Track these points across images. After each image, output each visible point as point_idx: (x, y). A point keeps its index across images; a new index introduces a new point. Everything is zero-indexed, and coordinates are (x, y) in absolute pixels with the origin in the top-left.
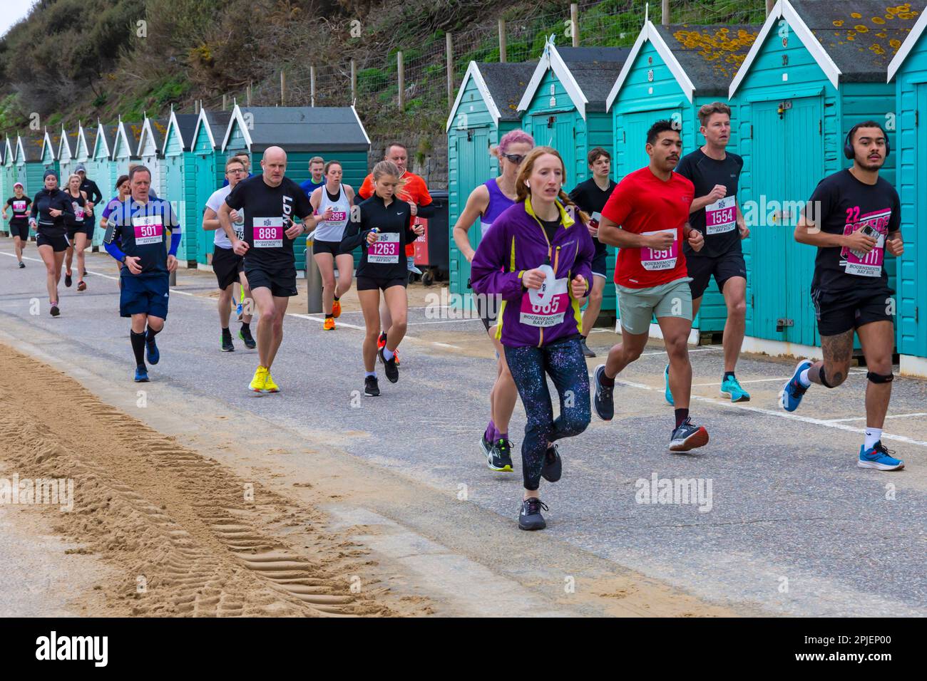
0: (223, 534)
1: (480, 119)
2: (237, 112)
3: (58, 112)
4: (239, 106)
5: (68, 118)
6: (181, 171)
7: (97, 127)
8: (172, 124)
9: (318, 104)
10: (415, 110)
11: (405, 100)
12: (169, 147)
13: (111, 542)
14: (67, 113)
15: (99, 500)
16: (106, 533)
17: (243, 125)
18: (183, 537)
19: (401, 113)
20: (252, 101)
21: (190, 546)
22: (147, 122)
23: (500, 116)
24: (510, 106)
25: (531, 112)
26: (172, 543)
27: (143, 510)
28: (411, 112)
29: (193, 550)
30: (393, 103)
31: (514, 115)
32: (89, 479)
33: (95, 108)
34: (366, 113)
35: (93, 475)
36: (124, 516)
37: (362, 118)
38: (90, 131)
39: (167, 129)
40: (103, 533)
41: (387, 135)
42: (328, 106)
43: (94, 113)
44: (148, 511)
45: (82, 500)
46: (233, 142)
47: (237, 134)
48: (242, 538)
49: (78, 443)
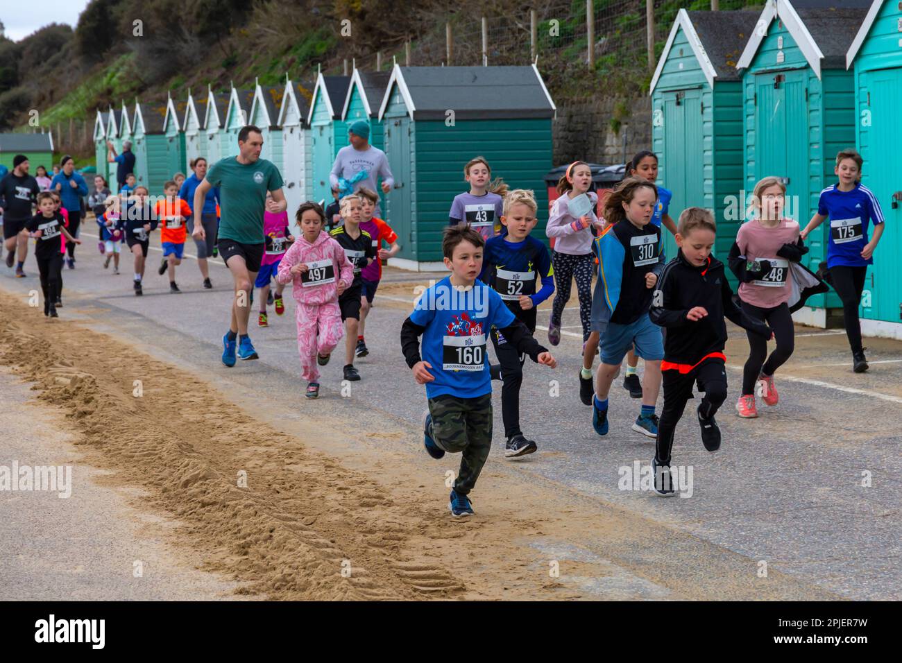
0: (406, 572)
1: (691, 79)
2: (397, 74)
3: (181, 75)
4: (400, 66)
5: (194, 80)
6: (330, 143)
7: (229, 92)
8: (319, 88)
9: (491, 63)
10: (609, 68)
11: (595, 57)
12: (316, 116)
13: (278, 581)
14: (191, 76)
15: (260, 532)
16: (270, 569)
17: (403, 87)
18: (362, 575)
19: (591, 72)
20: (412, 59)
21: (370, 586)
22: (289, 87)
23: (715, 75)
24: (728, 63)
25: (754, 70)
26: (350, 582)
27: (311, 544)
28: (603, 71)
29: (375, 591)
30: (580, 60)
31: (733, 73)
32: (247, 506)
33: (224, 70)
34: (549, 72)
35: (250, 502)
36: (290, 550)
37: (545, 78)
38: (221, 96)
39: (312, 93)
40: (266, 571)
41: (575, 98)
42: (503, 64)
43: (222, 75)
44: (317, 545)
45: (239, 531)
46: (392, 109)
47: (397, 99)
48: (429, 577)
49: (225, 464)
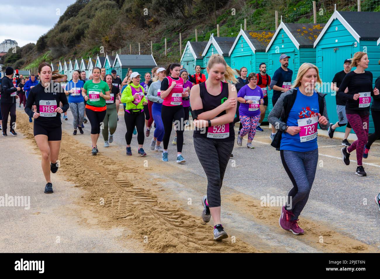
0: (118, 181)
1: (191, 59)
2: (117, 56)
3: (63, 56)
4: (118, 55)
5: (66, 58)
7: (75, 61)
8: (98, 60)
9: (141, 54)
10: (170, 56)
11: (167, 53)
13: (86, 184)
14: (65, 57)
15: (81, 171)
16: (84, 181)
17: (119, 60)
18: (107, 182)
19: (166, 56)
20: (121, 53)
21: (109, 185)
22: (90, 59)
23: (197, 58)
24: (200, 55)
25: (206, 56)
26: (104, 184)
27: (94, 174)
28: (169, 56)
29: (110, 186)
30: (163, 54)
31: (201, 57)
32: (78, 165)
33: (74, 55)
34: (156, 56)
35: (79, 164)
36: (89, 176)
37: (155, 58)
38: (73, 62)
39: (96, 61)
40: (83, 181)
41: (162, 63)
42: (144, 54)
43: (73, 56)
44: (96, 175)
45: (76, 171)
46: (116, 65)
47: (117, 63)
48: (124, 183)
49: (73, 154)
